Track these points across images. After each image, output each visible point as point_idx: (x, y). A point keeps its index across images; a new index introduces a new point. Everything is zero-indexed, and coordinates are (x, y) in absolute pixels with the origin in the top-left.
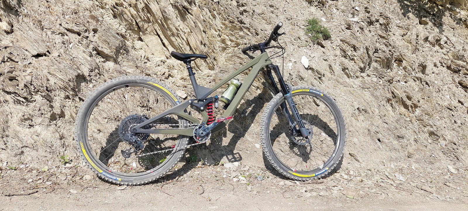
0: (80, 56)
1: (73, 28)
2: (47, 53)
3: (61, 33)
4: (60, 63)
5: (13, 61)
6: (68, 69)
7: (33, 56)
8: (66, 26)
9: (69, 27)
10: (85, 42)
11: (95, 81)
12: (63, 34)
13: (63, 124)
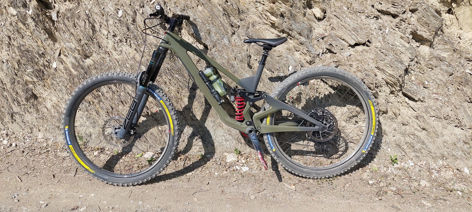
0: (396, 43)
1: (389, 10)
2: (367, 43)
3: (376, 17)
4: (386, 55)
5: (333, 52)
6: (395, 62)
7: (350, 46)
8: (380, 7)
9: (384, 9)
10: (404, 26)
11: (414, 71)
12: (377, 18)
13: (385, 120)
